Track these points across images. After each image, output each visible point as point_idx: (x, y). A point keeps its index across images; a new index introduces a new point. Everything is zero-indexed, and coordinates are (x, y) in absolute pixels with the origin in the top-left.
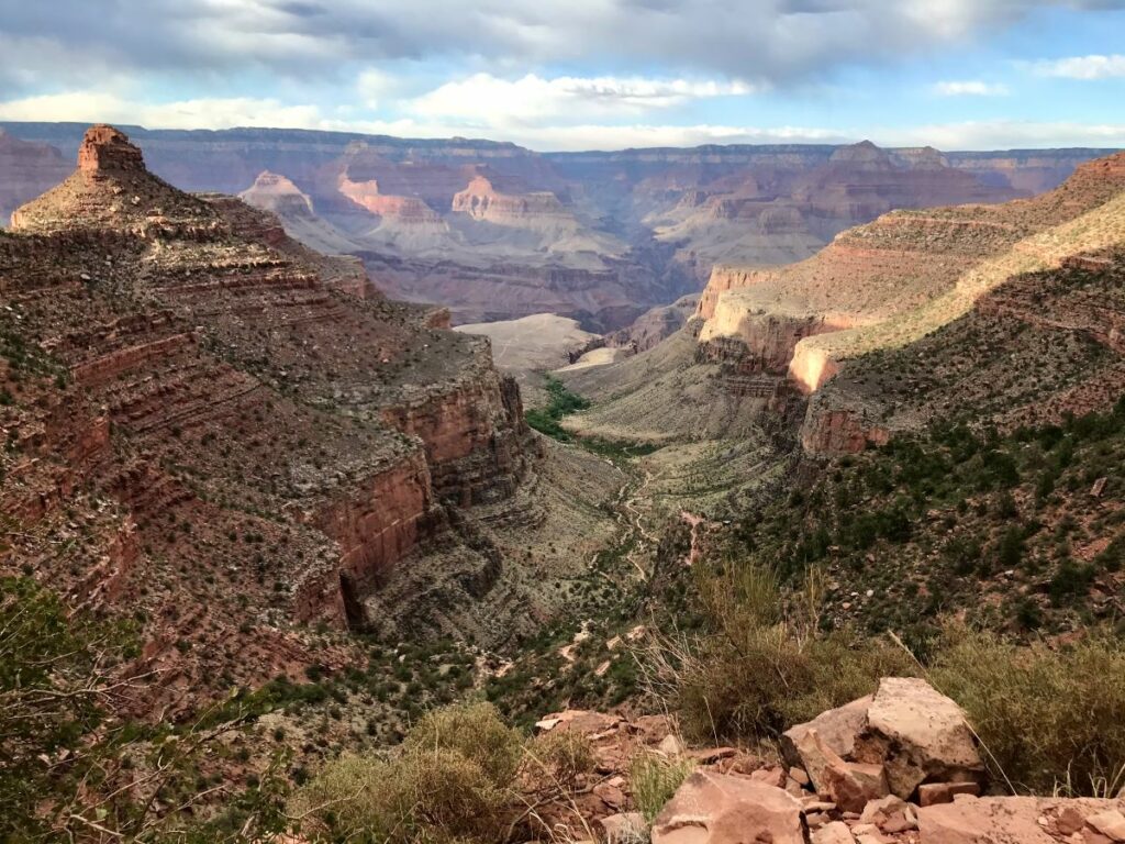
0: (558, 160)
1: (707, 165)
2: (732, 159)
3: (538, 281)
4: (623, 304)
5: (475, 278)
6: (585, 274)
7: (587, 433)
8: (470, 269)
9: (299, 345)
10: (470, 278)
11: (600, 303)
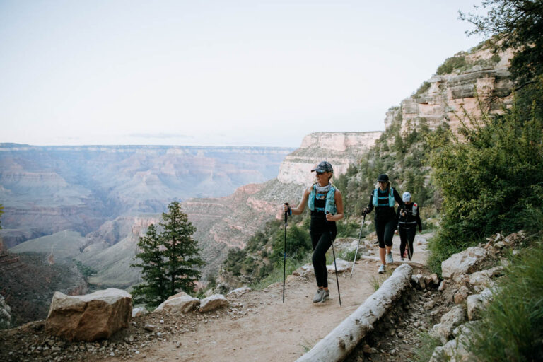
0: (49, 149)
1: (119, 153)
2: (128, 150)
3: (55, 213)
4: (93, 218)
5: (24, 214)
6: (75, 208)
7: (101, 284)
8: (21, 210)
9: (19, 282)
10: (21, 214)
11: (84, 219)
